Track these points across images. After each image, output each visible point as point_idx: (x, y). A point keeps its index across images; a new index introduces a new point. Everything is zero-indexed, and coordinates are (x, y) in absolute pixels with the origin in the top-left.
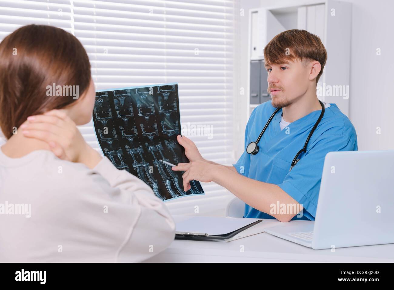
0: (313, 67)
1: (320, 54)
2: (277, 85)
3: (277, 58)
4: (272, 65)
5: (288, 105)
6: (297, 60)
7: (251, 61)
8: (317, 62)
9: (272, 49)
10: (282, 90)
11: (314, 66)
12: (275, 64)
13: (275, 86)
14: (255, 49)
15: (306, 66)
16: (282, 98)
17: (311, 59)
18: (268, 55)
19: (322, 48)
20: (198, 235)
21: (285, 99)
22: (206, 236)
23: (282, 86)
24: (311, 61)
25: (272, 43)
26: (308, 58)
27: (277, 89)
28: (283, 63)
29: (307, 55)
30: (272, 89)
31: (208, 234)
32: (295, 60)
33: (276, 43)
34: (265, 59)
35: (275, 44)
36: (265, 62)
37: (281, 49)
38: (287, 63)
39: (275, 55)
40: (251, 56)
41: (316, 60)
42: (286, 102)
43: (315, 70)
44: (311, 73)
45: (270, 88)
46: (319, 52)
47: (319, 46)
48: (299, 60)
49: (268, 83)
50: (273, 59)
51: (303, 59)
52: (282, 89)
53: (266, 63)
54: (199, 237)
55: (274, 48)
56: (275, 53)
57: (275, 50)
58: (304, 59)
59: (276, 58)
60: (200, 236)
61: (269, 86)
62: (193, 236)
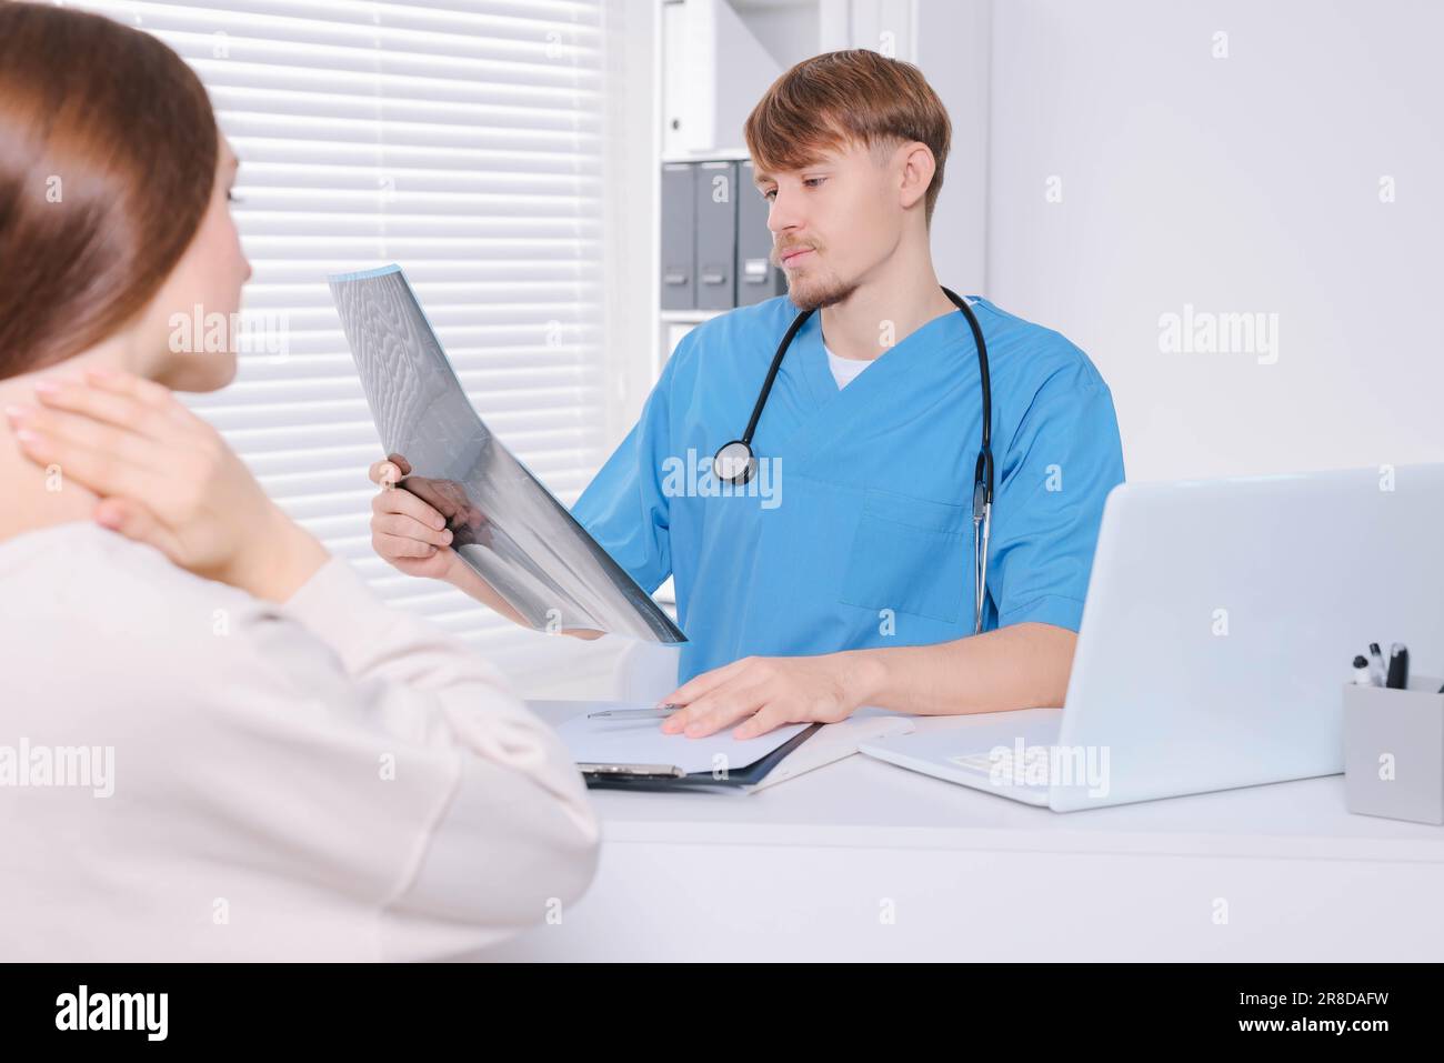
0: (909, 164)
1: (924, 122)
2: (799, 235)
3: (787, 147)
4: (776, 172)
5: (843, 295)
6: (852, 146)
7: (664, 164)
8: (920, 145)
9: (771, 122)
10: (814, 248)
11: (911, 161)
12: (784, 169)
13: (793, 239)
14: (676, 125)
15: (885, 164)
16: (821, 275)
17: (899, 138)
18: (760, 143)
19: (931, 101)
20: (646, 772)
21: (830, 275)
22: (676, 776)
23: (817, 237)
24: (899, 146)
25: (767, 102)
26: (888, 136)
27: (801, 248)
28: (810, 161)
29: (885, 125)
30: (786, 251)
31: (681, 770)
32: (848, 145)
33: (780, 101)
34: (753, 158)
35: (776, 102)
36: (754, 168)
37: (797, 117)
38: (821, 160)
39: (782, 139)
40: (663, 149)
41: (916, 138)
42: (836, 284)
43: (917, 173)
44: (904, 185)
45: (781, 247)
46: (921, 112)
47: (920, 93)
48: (859, 144)
49: (774, 233)
50: (775, 152)
51: (872, 142)
52: (817, 246)
53: (758, 171)
54: (651, 778)
55: (776, 116)
56: (780, 133)
57: (782, 124)
58: (875, 141)
59: (787, 150)
60: (654, 775)
61: (775, 242)
62: (631, 778)
